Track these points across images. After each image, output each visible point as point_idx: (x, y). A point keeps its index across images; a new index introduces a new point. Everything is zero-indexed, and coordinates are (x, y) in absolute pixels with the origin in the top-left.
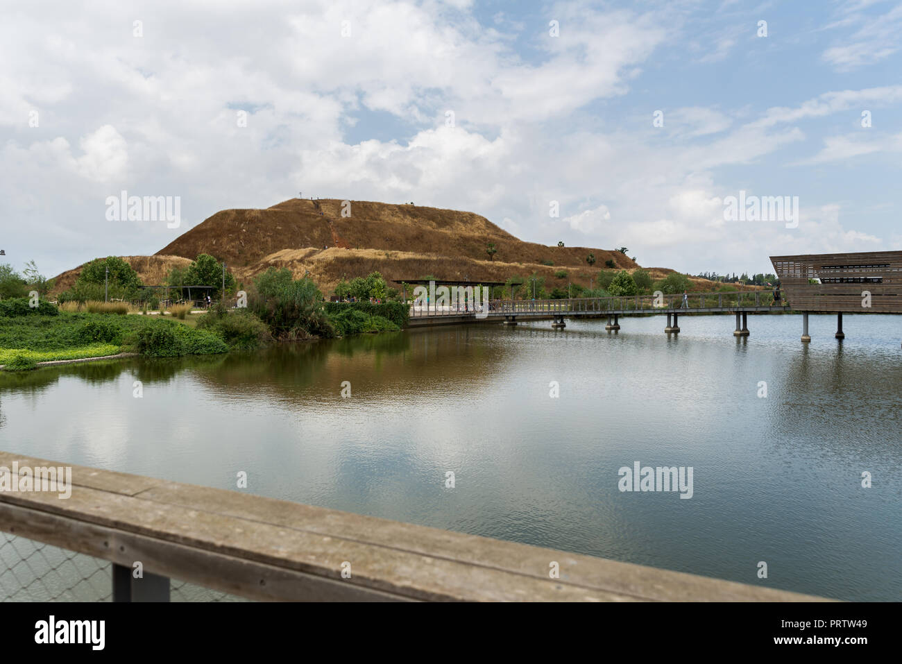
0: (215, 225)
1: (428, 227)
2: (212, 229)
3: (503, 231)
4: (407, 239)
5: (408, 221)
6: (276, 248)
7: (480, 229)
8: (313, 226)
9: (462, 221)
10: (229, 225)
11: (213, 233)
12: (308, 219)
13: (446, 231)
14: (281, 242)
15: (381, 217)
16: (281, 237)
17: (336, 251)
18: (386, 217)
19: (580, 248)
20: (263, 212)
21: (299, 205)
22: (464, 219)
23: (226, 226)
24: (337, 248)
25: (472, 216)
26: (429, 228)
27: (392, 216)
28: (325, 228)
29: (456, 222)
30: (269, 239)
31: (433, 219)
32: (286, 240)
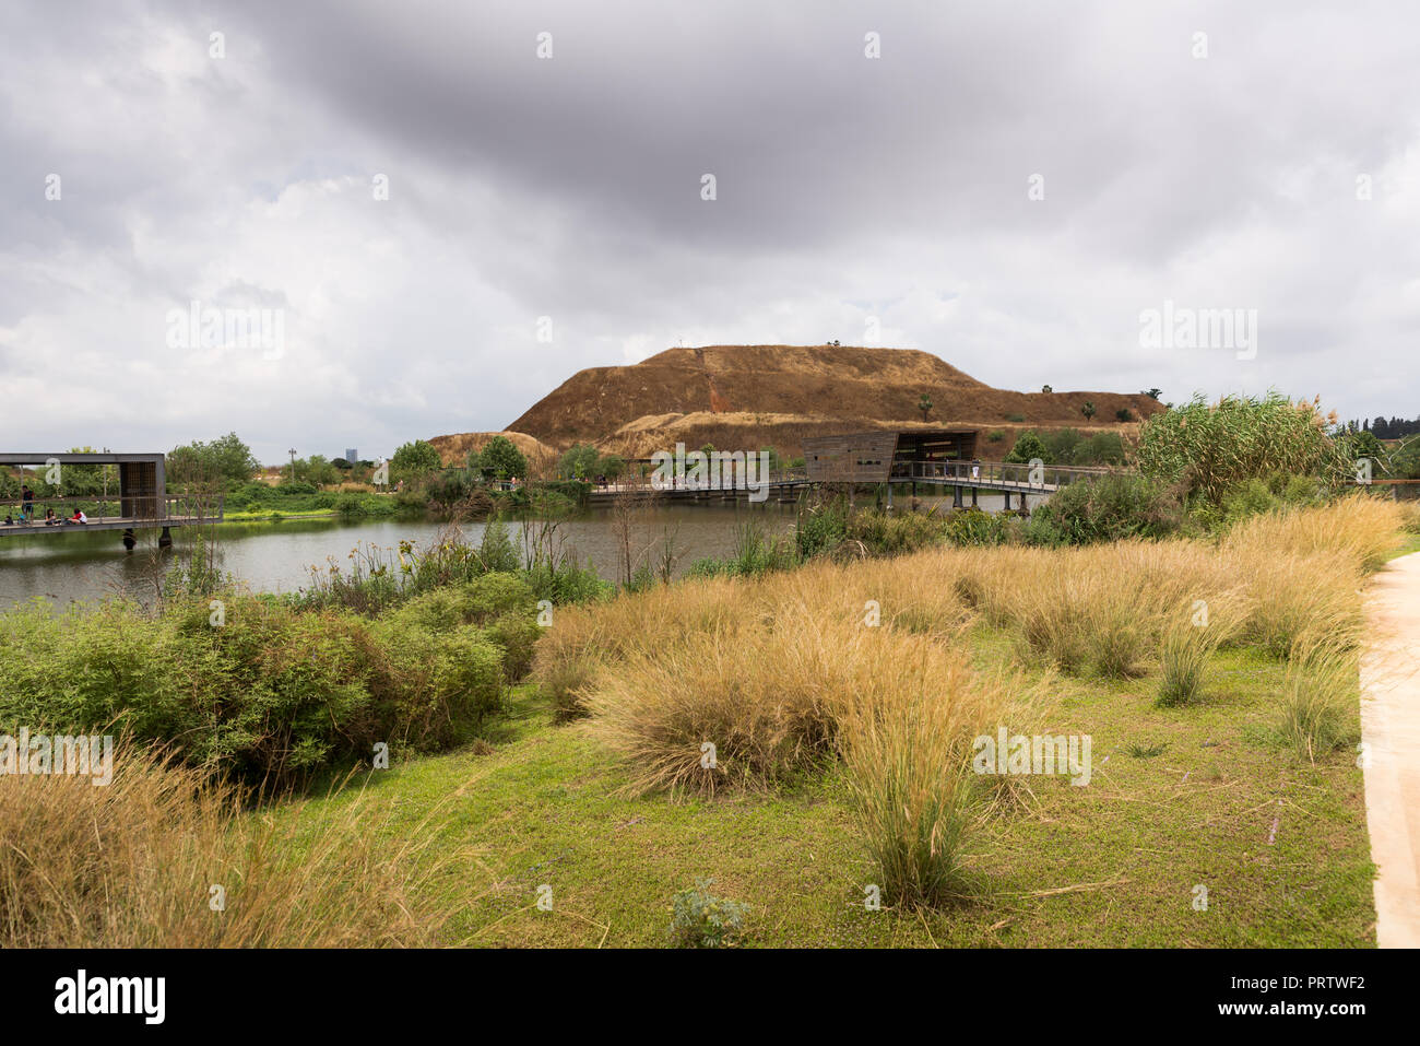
0: (572, 390)
1: (845, 375)
2: (569, 394)
3: (961, 375)
4: (808, 394)
5: (819, 369)
6: (639, 414)
7: (924, 374)
8: (687, 384)
9: (899, 364)
10: (587, 388)
11: (568, 400)
12: (682, 375)
13: (869, 380)
14: (646, 406)
15: (781, 366)
16: (644, 401)
17: (699, 416)
18: (788, 366)
19: (1078, 394)
20: (629, 370)
21: (678, 356)
22: (903, 360)
23: (583, 391)
24: (701, 413)
25: (916, 354)
26: (846, 377)
27: (798, 363)
28: (701, 386)
29: (890, 365)
30: (631, 404)
31: (854, 362)
32: (651, 404)
